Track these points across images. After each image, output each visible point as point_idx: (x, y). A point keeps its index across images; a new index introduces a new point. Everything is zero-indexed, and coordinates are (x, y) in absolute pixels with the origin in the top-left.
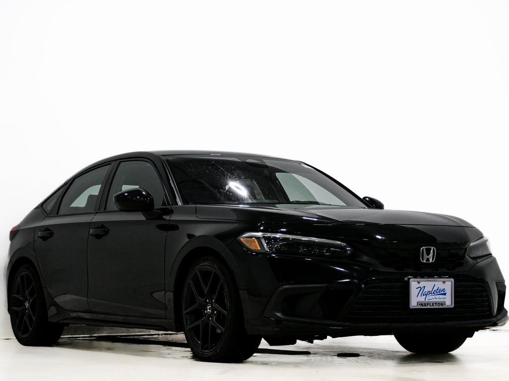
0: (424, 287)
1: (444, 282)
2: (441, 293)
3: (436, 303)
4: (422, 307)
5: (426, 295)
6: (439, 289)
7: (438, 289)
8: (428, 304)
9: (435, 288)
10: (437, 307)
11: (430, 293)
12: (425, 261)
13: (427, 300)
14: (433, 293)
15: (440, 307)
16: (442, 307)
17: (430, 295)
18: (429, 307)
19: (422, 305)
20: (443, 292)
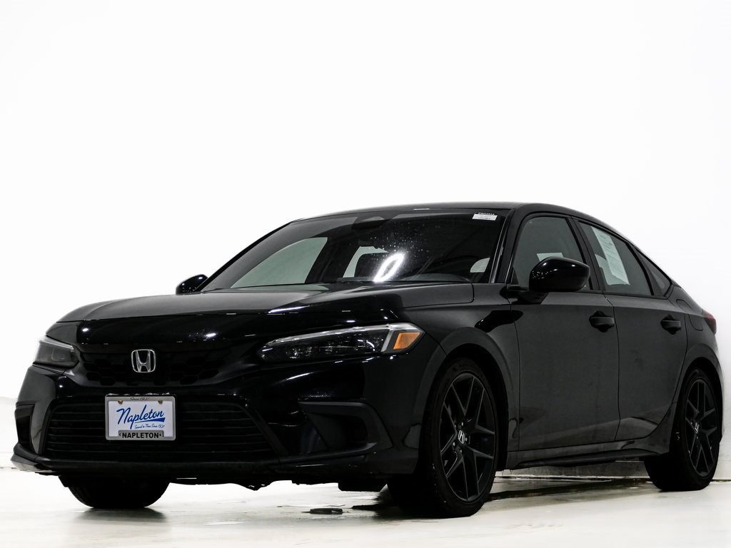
0: (129, 409)
1: (160, 402)
2: (156, 418)
3: (147, 434)
4: (125, 439)
5: (133, 421)
6: (153, 412)
7: (151, 412)
8: (134, 434)
9: (147, 411)
10: (149, 439)
11: (138, 418)
12: (139, 371)
13: (133, 428)
14: (144, 418)
15: (153, 439)
16: (156, 439)
17: (139, 420)
18: (135, 438)
19: (124, 435)
20: (159, 417)
